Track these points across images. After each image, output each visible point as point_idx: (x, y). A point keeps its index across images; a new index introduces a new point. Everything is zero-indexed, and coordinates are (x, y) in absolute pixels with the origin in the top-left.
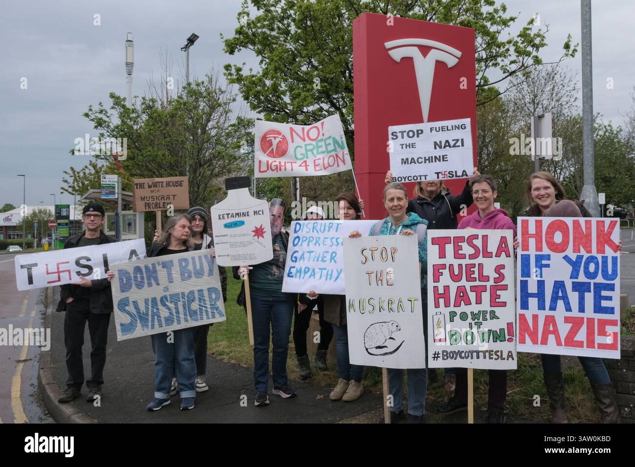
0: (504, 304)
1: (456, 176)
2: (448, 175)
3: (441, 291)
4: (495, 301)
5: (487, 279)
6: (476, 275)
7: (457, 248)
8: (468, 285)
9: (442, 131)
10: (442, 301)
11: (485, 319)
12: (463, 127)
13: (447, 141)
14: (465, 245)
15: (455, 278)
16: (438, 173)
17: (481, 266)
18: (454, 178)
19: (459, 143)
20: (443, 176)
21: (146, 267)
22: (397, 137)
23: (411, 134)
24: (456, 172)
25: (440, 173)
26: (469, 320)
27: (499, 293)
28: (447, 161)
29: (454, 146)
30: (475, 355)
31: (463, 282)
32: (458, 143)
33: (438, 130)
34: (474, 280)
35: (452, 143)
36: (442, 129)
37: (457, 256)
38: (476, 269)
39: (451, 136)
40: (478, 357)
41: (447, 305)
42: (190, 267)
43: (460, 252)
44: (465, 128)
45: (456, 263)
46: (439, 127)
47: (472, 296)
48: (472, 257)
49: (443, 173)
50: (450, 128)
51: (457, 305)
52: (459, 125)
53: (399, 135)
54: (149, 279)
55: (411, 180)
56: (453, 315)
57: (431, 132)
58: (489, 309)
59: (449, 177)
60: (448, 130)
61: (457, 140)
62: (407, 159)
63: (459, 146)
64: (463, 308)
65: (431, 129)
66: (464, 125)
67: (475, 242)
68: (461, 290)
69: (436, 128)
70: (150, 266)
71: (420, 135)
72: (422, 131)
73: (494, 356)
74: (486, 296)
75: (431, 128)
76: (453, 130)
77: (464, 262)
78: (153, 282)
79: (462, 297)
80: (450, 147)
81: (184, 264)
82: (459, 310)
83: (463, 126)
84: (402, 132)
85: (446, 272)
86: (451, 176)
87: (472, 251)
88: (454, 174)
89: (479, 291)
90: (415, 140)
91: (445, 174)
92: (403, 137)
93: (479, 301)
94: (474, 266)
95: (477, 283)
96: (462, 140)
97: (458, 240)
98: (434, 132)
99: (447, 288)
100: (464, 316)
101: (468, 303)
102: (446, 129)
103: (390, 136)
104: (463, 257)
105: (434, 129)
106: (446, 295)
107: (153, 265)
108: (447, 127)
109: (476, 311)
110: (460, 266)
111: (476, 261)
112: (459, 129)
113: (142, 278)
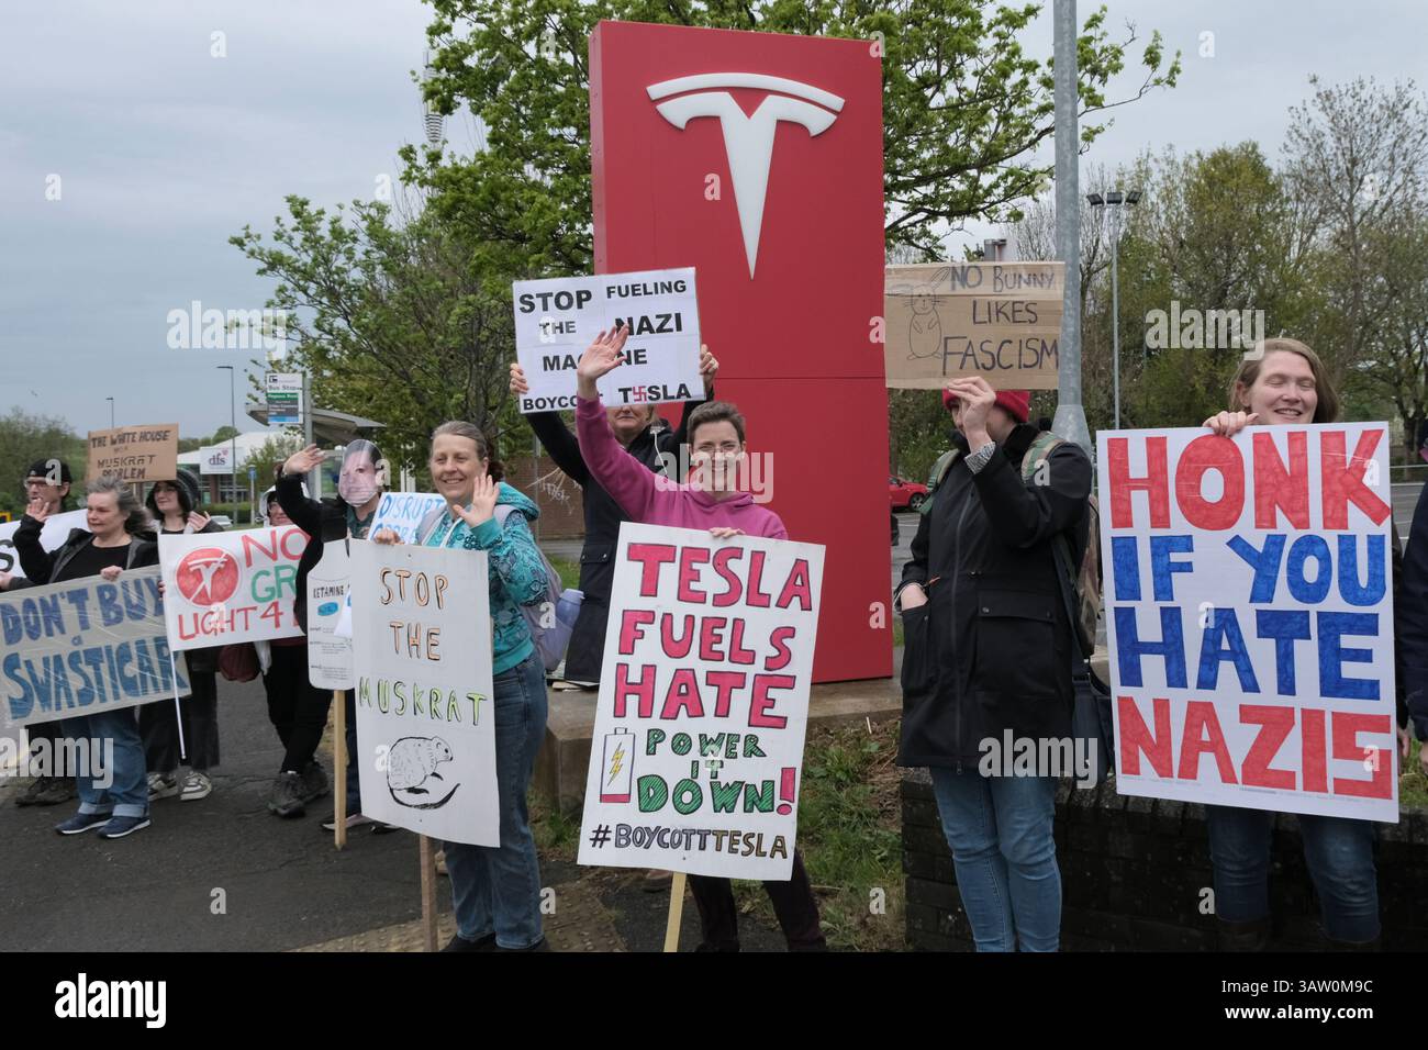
0: (780, 722)
1: (666, 397)
2: (648, 394)
3: (635, 676)
4: (762, 715)
5: (750, 657)
6: (724, 646)
7: (688, 576)
8: (702, 668)
9: (634, 294)
10: (632, 701)
11: (731, 755)
12: (679, 287)
13: (644, 319)
14: (706, 570)
15: (674, 648)
16: (625, 391)
17: (739, 625)
18: (662, 400)
19: (672, 324)
20: (637, 397)
21: (42, 601)
22: (532, 307)
23: (564, 301)
24: (665, 388)
25: (630, 389)
26: (694, 754)
27: (772, 693)
28: (645, 362)
29: (661, 330)
30: (696, 839)
31: (692, 661)
32: (667, 324)
33: (624, 292)
34: (720, 657)
35: (656, 324)
36: (634, 290)
37: (686, 594)
38: (726, 633)
39: (652, 307)
40: (702, 847)
41: (645, 712)
42: (120, 601)
43: (694, 586)
44: (684, 288)
45: (680, 610)
46: (627, 287)
47: (709, 696)
48: (720, 600)
49: (637, 391)
50: (650, 288)
51: (669, 714)
52: (670, 283)
53: (538, 302)
54: (47, 620)
55: (567, 405)
56: (655, 737)
57: (609, 296)
58: (744, 730)
59: (650, 398)
60: (646, 293)
61: (668, 317)
62: (556, 358)
63: (671, 330)
64: (684, 723)
65: (609, 291)
66: (683, 282)
67: (733, 565)
68: (684, 679)
69: (619, 288)
70: (49, 599)
71: (584, 303)
72: (589, 295)
73: (742, 847)
74: (741, 700)
75: (609, 288)
76: (657, 292)
77: (701, 611)
78: (55, 628)
79: (684, 695)
80: (652, 331)
81: (107, 595)
82: (671, 728)
83: (679, 285)
84: (544, 296)
85: (653, 632)
86: (655, 396)
87: (723, 586)
88: (661, 391)
89: (725, 684)
90: (572, 314)
91: (640, 393)
92: (545, 308)
93: (723, 710)
94: (722, 622)
95: (725, 666)
96: (678, 316)
97: (694, 554)
98: (615, 296)
99: (649, 671)
100: (681, 744)
101: (697, 711)
102: (642, 291)
103: (517, 305)
104: (700, 598)
105: (616, 290)
106: (644, 689)
107: (54, 597)
108: (645, 285)
109: (713, 735)
110: (690, 619)
111: (729, 613)
112: (670, 290)
113: (37, 619)
